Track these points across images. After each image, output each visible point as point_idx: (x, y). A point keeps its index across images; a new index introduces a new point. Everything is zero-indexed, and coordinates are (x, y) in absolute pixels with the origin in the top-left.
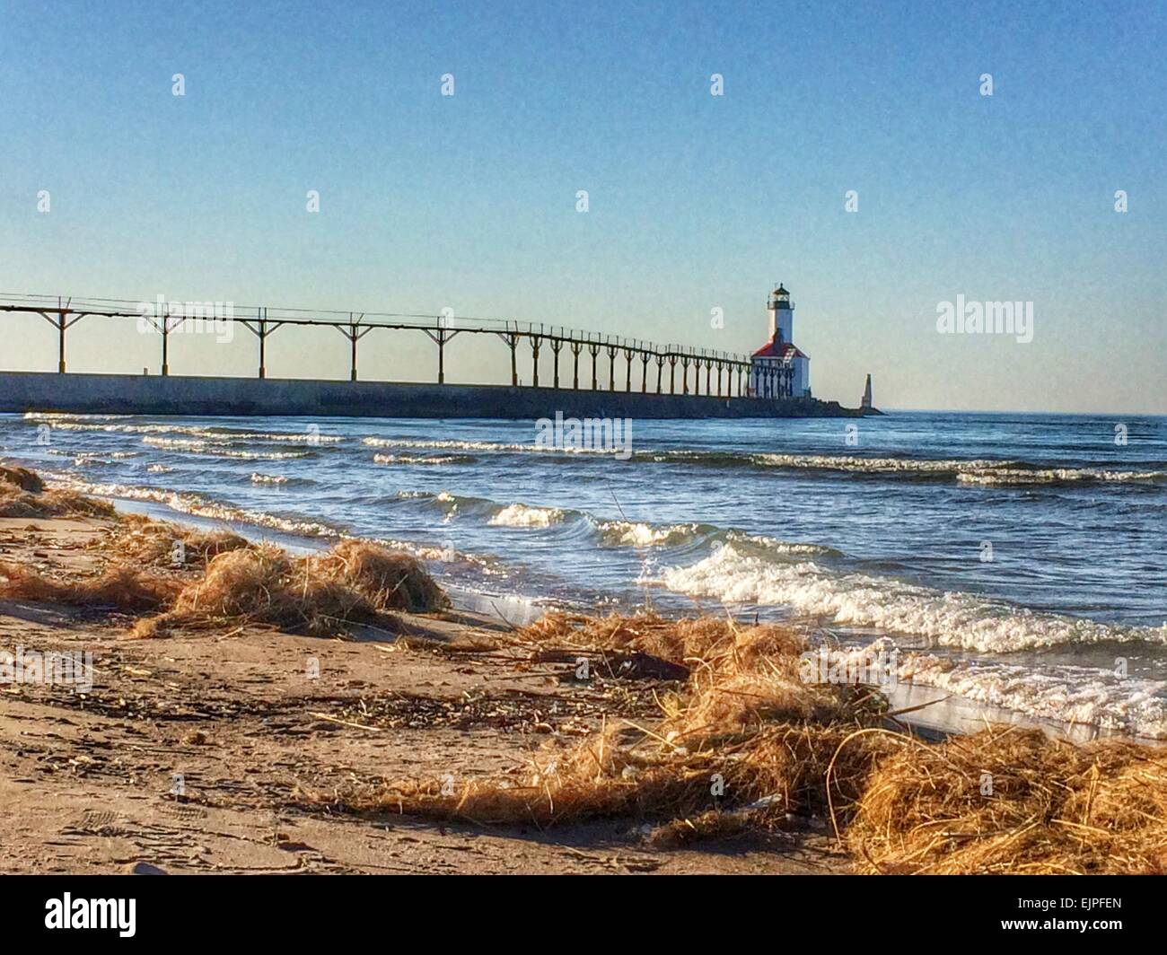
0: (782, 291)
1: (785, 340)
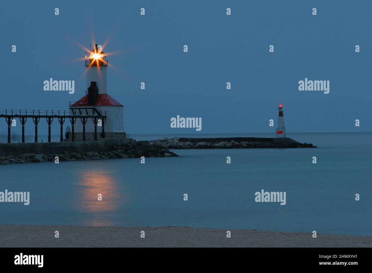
1: (100, 93)
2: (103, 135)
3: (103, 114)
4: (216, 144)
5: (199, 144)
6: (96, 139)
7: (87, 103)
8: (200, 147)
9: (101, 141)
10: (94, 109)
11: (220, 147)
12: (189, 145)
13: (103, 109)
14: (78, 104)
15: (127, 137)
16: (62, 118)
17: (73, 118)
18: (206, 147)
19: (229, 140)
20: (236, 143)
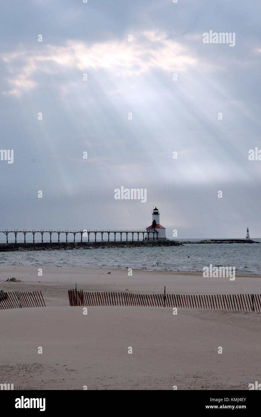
0: (156, 209)
1: (157, 224)
2: (157, 238)
3: (157, 231)
4: (224, 242)
5: (218, 242)
6: (154, 240)
7: (152, 227)
8: (218, 243)
9: (156, 240)
10: (155, 230)
11: (225, 243)
12: (214, 242)
13: (157, 229)
14: (149, 228)
15: (167, 239)
16: (143, 233)
17: (148, 233)
18: (220, 243)
19: (228, 240)
20: (231, 241)
